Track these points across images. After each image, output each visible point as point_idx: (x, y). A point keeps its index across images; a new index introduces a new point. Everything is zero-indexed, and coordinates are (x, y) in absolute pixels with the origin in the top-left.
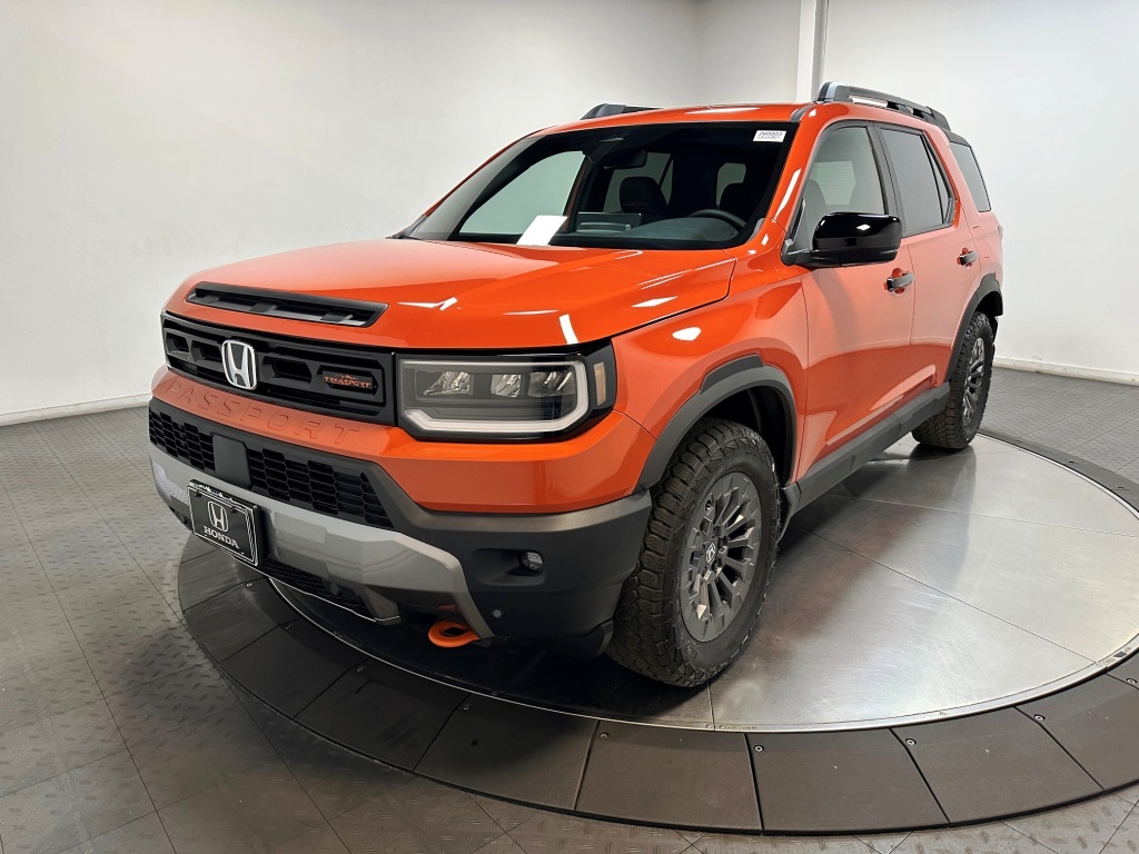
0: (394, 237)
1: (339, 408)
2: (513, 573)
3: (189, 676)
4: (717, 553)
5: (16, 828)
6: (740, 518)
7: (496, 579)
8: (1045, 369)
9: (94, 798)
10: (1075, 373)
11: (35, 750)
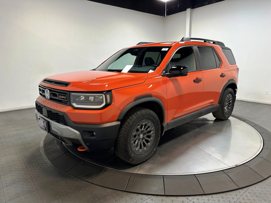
0: (92, 70)
1: (62, 103)
2: (91, 136)
3: (45, 164)
4: (143, 136)
5: (7, 193)
6: (149, 129)
7: (87, 137)
8: (243, 100)
9: (24, 188)
10: (249, 101)
11: (12, 178)
